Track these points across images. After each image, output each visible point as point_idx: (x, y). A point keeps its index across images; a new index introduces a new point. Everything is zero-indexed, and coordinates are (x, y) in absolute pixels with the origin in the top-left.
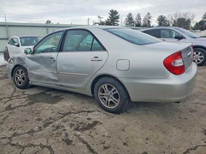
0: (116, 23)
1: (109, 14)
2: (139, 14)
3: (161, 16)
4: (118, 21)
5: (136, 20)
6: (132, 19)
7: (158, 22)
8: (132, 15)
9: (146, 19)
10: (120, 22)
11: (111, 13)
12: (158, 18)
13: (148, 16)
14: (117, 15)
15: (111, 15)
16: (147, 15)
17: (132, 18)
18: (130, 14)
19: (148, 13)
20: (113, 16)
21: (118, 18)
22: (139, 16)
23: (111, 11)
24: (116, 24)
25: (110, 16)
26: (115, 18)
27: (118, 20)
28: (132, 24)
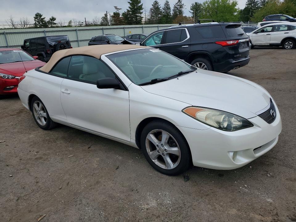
1: (129, 4)
2: (167, 2)
3: (196, 3)
4: (141, 13)
5: (164, 11)
6: (159, 8)
7: (192, 12)
8: (159, 4)
11: (131, 2)
12: (192, 6)
14: (140, 5)
16: (178, 2)
18: (156, 3)
20: (135, 6)
22: (167, 4)
24: (139, 16)
25: (130, 6)
26: (137, 9)
27: (141, 11)
28: (159, 16)
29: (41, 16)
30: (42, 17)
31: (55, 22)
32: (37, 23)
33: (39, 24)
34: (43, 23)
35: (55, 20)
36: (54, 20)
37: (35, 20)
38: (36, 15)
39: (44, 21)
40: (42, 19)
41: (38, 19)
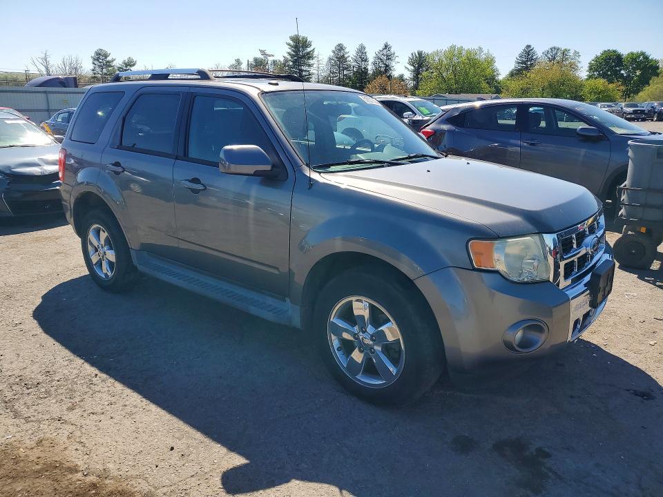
0: (306, 68)
1: (289, 47)
5: (354, 63)
6: (346, 59)
7: (412, 68)
8: (346, 50)
11: (292, 43)
12: (411, 57)
13: (384, 52)
14: (309, 50)
15: (294, 48)
16: (383, 49)
17: (346, 56)
18: (340, 48)
19: (386, 45)
20: (299, 51)
22: (362, 52)
23: (292, 39)
25: (290, 51)
26: (303, 57)
27: (311, 62)
28: (345, 72)
29: (106, 56)
30: (109, 59)
31: (133, 69)
32: (97, 68)
33: (102, 71)
34: (108, 70)
35: (134, 65)
36: (132, 66)
37: (93, 63)
38: (98, 54)
39: (111, 66)
40: (108, 62)
41: (100, 61)
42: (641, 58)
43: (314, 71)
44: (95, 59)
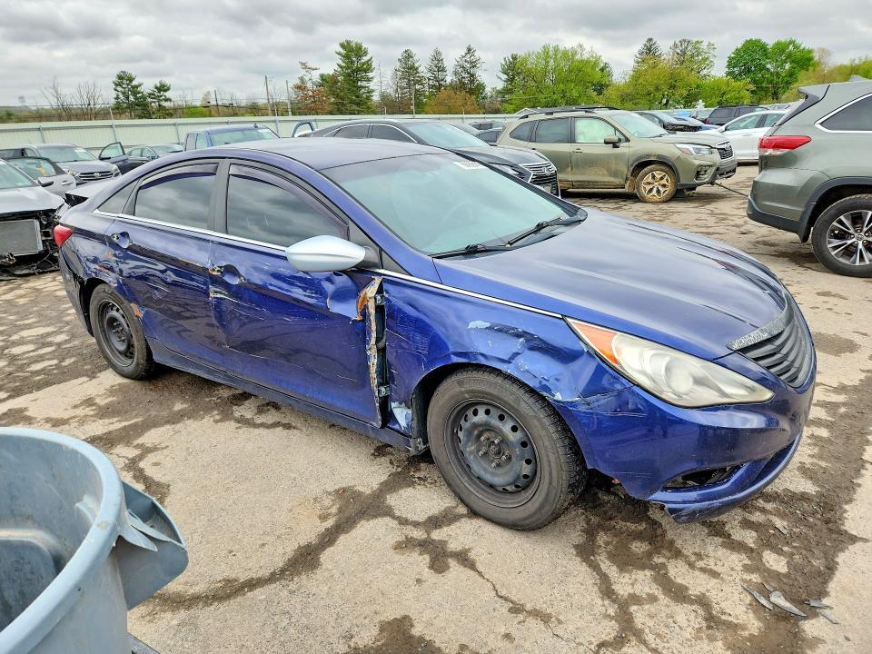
0: (364, 84)
1: (339, 57)
2: (438, 52)
3: (514, 58)
4: (369, 80)
5: (429, 75)
6: (417, 68)
7: (505, 77)
8: (416, 58)
9: (463, 67)
10: (375, 80)
11: (343, 52)
12: (504, 63)
13: (468, 58)
14: (365, 59)
15: (347, 57)
16: (466, 54)
17: (416, 65)
18: (408, 56)
19: (469, 50)
20: (352, 62)
21: (367, 68)
22: (437, 59)
23: (342, 46)
24: (366, 87)
25: (341, 62)
26: (358, 70)
27: (370, 75)
28: (418, 87)
29: (131, 80)
30: (134, 83)
31: (168, 94)
32: (121, 96)
33: (128, 98)
34: (136, 98)
35: (168, 89)
36: (166, 91)
37: (115, 90)
38: (120, 77)
39: (139, 93)
40: (133, 87)
41: (124, 86)
42: (791, 47)
43: (375, 88)
44: (116, 85)
